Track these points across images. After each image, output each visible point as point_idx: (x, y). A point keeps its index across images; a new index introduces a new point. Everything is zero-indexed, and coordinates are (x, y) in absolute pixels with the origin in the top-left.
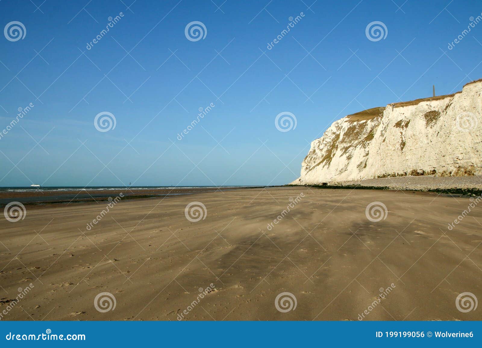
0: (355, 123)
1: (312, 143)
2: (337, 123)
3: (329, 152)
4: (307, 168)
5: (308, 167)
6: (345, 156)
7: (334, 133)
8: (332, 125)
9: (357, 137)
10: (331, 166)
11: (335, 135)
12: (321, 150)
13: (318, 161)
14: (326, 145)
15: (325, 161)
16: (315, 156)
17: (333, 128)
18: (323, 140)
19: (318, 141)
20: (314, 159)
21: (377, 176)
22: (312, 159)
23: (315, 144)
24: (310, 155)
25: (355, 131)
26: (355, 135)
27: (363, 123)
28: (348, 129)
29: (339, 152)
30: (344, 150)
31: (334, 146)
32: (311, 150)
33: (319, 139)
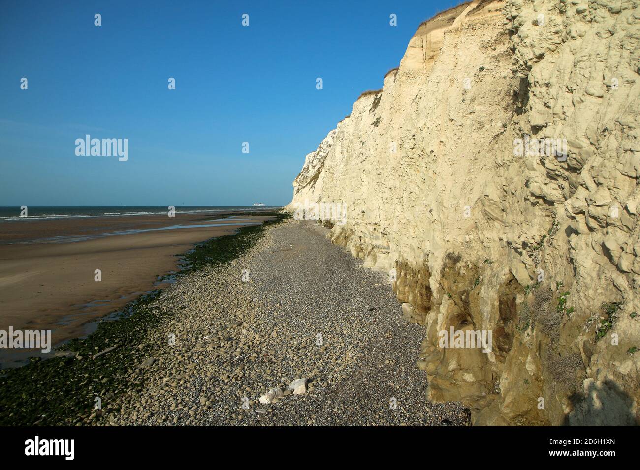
1: (307, 157)
3: (319, 170)
4: (298, 189)
8: (328, 136)
10: (314, 189)
12: (314, 167)
13: (309, 181)
14: (319, 160)
15: (312, 183)
16: (307, 174)
18: (318, 154)
19: (313, 155)
22: (305, 177)
23: (310, 158)
24: (303, 172)
32: (305, 166)
33: (314, 153)
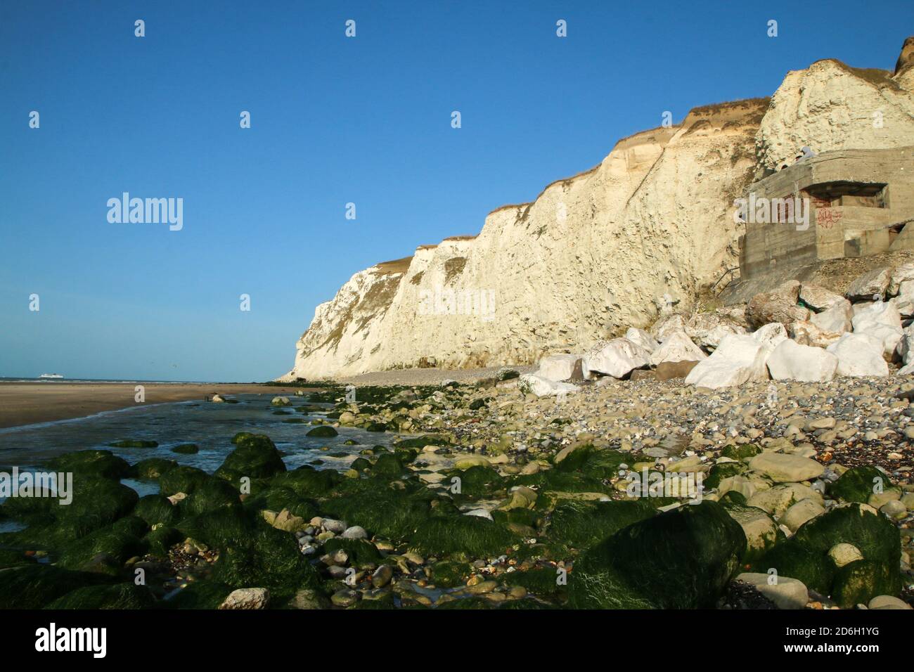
0: (384, 277)
1: (318, 308)
2: (361, 276)
3: (341, 325)
4: (305, 352)
5: (307, 351)
6: (361, 333)
7: (354, 293)
8: (351, 280)
9: (384, 302)
10: (338, 350)
11: (355, 297)
12: (330, 321)
13: (323, 340)
14: (339, 312)
15: (332, 341)
16: (320, 332)
17: (353, 284)
18: (335, 304)
19: (328, 306)
20: (317, 337)
21: (385, 368)
22: (315, 336)
23: (323, 310)
24: (311, 329)
25: (382, 291)
26: (382, 298)
27: (397, 278)
28: (372, 287)
29: (352, 326)
30: (361, 323)
31: (349, 316)
32: (315, 321)
33: (329, 303)
